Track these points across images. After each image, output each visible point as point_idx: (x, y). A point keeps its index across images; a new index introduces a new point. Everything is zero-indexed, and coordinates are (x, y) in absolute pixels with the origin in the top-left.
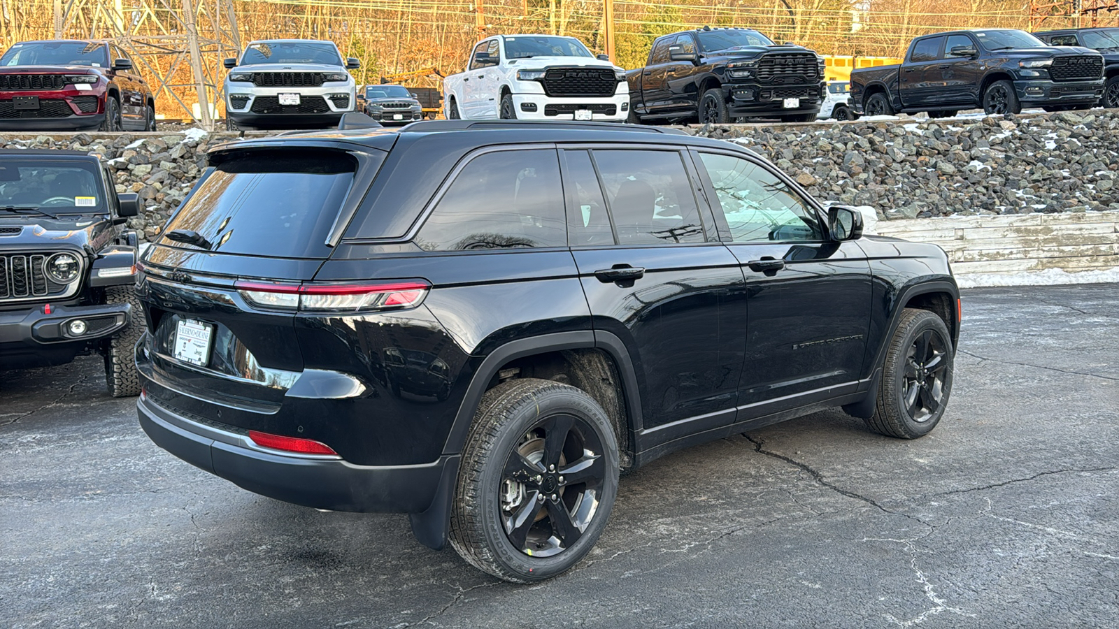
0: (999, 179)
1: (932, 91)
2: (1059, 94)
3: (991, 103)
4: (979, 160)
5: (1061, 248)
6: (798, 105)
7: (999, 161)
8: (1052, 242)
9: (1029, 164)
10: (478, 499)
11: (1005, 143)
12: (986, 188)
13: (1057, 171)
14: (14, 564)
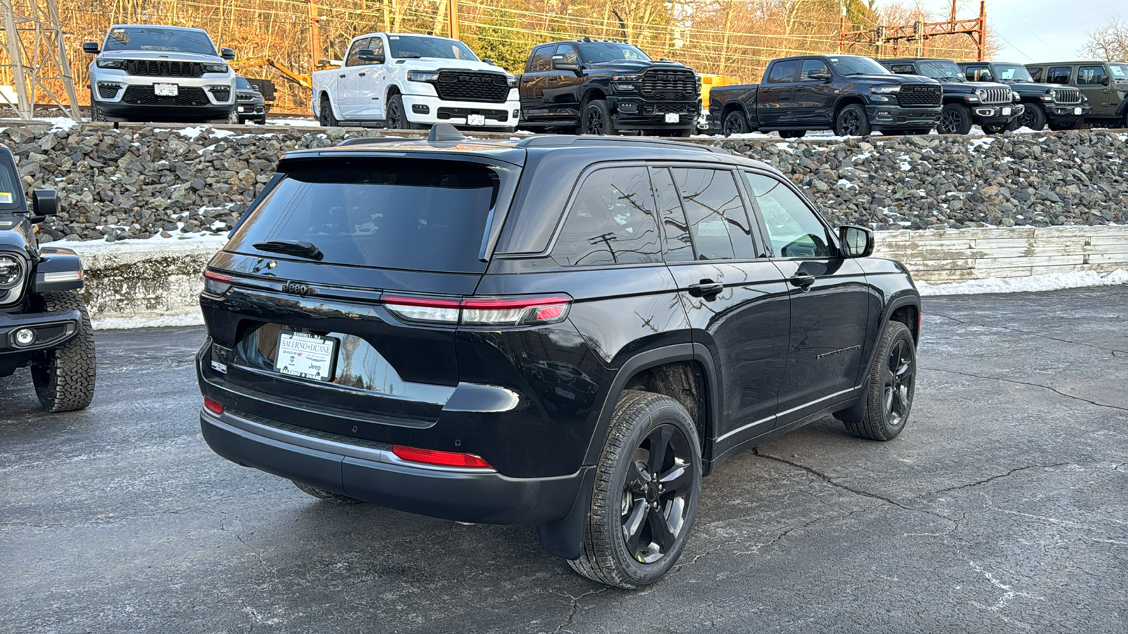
0: (866, 197)
1: (782, 112)
2: (905, 119)
3: (844, 125)
4: (847, 179)
5: (925, 262)
6: (677, 121)
7: (865, 181)
8: (918, 257)
9: (890, 184)
10: (607, 508)
11: (866, 164)
12: (857, 205)
13: (915, 190)
14: (73, 595)
